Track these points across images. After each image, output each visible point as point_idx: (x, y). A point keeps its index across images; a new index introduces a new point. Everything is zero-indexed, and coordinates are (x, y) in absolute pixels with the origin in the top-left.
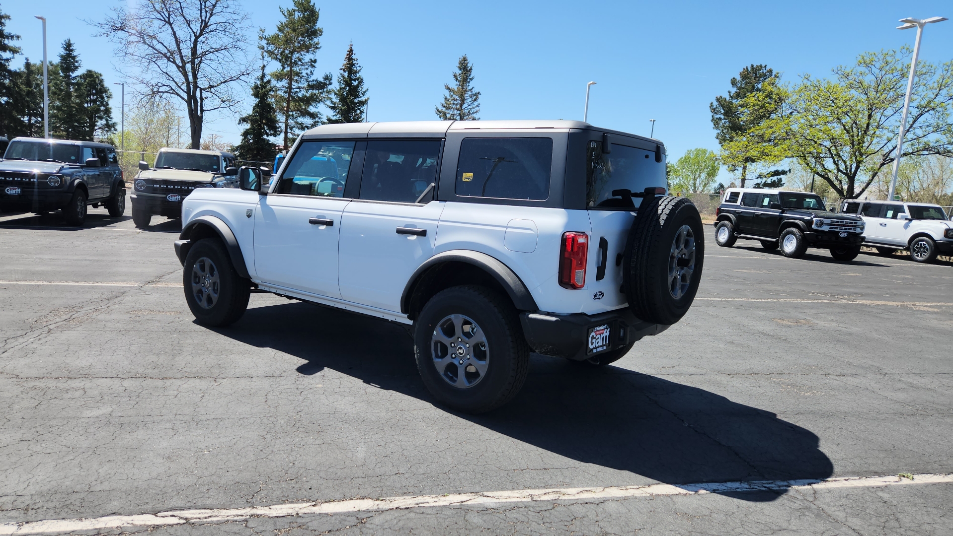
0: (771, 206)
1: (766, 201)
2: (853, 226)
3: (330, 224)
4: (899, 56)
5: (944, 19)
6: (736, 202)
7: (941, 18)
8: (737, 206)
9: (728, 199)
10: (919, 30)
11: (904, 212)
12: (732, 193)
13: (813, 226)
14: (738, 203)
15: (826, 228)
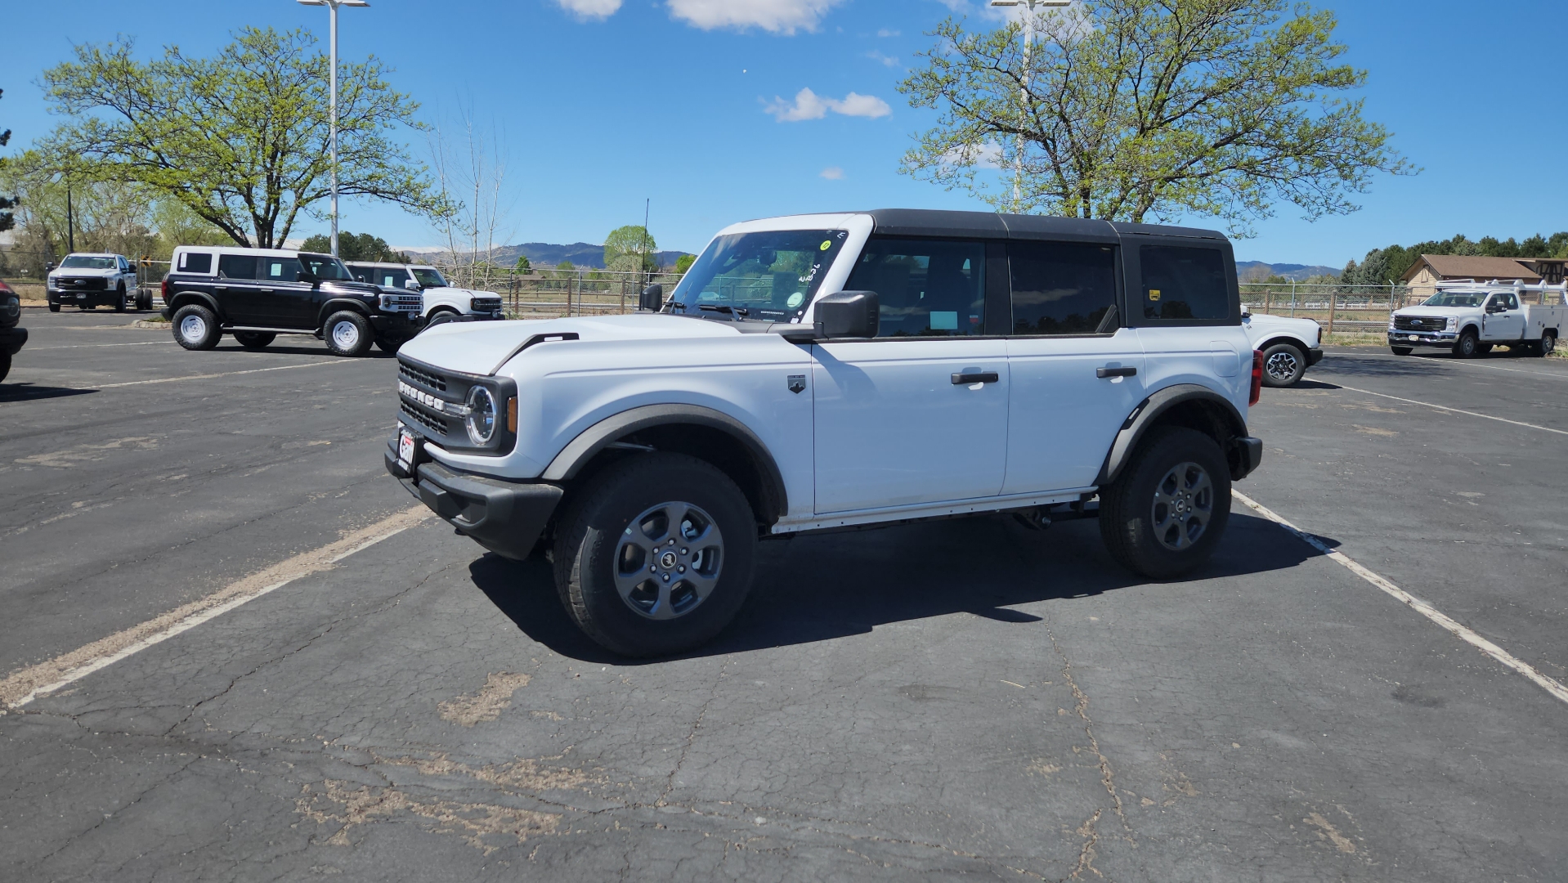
0: (286, 275)
1: (276, 270)
2: (413, 303)
3: (990, 378)
4: (296, 44)
5: (365, 5)
6: (208, 271)
7: (363, 2)
8: (211, 277)
9: (183, 265)
10: (333, 13)
11: (410, 279)
12: (190, 256)
13: (380, 307)
14: (214, 270)
15: (394, 309)
